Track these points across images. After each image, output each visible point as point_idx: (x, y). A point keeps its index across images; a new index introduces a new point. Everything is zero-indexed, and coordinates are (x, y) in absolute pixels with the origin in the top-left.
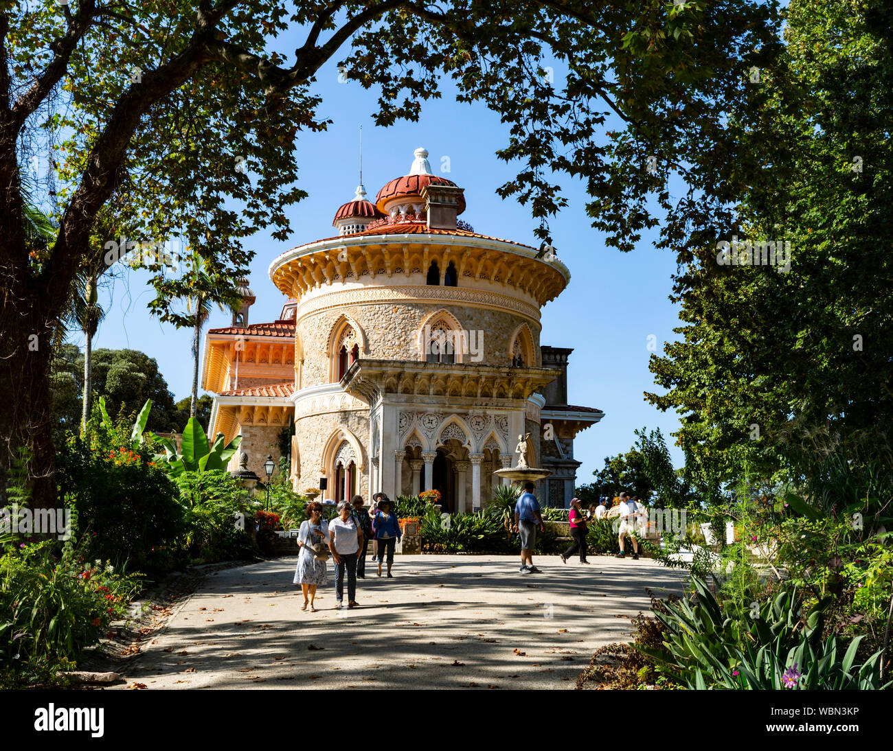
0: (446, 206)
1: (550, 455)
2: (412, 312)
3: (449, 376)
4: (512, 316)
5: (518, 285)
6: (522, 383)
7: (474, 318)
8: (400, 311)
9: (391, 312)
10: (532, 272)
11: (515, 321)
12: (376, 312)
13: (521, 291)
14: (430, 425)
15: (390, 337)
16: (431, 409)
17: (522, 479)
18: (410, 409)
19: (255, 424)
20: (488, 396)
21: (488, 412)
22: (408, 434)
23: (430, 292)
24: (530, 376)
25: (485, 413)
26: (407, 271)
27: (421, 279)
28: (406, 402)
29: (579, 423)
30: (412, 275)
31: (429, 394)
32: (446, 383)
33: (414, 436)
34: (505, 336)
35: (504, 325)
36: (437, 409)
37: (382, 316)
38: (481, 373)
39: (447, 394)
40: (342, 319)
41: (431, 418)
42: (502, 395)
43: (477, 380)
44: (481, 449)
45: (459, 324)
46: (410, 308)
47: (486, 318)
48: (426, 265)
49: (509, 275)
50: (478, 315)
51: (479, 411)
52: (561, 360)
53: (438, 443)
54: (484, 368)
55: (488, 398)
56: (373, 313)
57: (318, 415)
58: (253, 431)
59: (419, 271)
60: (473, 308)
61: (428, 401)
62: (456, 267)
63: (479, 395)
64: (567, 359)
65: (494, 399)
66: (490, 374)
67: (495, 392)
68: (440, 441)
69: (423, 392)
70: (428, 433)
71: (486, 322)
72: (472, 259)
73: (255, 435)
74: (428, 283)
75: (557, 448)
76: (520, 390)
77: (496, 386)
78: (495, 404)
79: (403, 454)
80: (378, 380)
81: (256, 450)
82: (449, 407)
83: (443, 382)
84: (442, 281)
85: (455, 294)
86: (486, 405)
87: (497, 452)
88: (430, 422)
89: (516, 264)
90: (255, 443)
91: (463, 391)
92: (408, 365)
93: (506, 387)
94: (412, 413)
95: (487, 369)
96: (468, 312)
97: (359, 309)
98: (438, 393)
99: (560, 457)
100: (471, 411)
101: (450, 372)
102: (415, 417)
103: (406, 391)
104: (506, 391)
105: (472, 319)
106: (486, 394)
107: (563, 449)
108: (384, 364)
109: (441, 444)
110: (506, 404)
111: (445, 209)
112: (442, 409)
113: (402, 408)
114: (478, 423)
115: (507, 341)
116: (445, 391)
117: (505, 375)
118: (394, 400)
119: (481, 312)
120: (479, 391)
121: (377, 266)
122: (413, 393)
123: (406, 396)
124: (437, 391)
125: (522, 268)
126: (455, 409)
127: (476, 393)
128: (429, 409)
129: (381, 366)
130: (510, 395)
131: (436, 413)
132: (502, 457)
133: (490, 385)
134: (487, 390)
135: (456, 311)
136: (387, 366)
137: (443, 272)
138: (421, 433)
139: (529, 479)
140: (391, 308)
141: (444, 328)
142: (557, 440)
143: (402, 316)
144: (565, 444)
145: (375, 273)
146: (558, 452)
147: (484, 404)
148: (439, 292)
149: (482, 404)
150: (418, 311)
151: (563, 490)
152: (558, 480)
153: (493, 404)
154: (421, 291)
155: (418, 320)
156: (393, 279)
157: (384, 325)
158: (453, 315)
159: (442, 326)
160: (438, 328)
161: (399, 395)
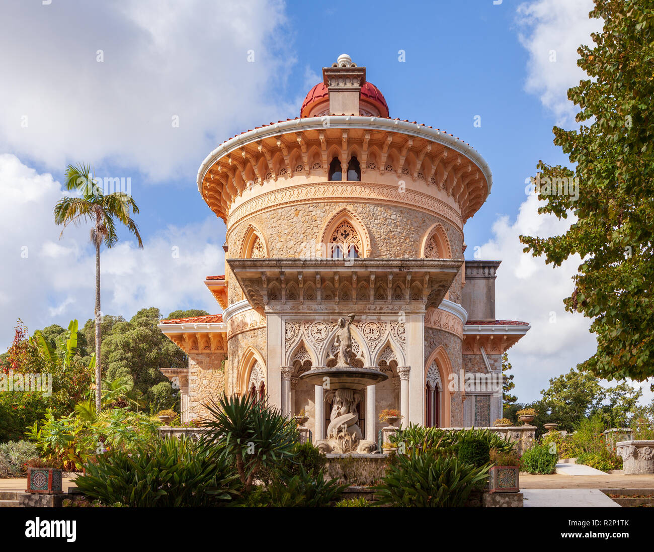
2: (313, 213)
5: (430, 179)
7: (380, 217)
8: (301, 213)
9: (292, 216)
11: (427, 221)
12: (278, 217)
13: (434, 187)
14: (318, 335)
15: (292, 243)
16: (319, 317)
18: (296, 317)
20: (382, 299)
21: (383, 318)
23: (331, 189)
25: (379, 319)
26: (307, 168)
27: (322, 175)
29: (505, 337)
30: (312, 172)
31: (316, 299)
32: (334, 285)
34: (415, 236)
35: (415, 224)
36: (326, 317)
37: (284, 222)
39: (337, 298)
40: (251, 229)
41: (320, 327)
42: (398, 297)
43: (368, 280)
45: (363, 224)
46: (311, 209)
48: (326, 160)
51: (373, 317)
53: (328, 356)
55: (383, 301)
56: (276, 219)
59: (320, 167)
61: (316, 307)
62: (358, 158)
63: (372, 297)
65: (390, 301)
67: (390, 294)
68: (330, 354)
70: (317, 345)
72: (375, 148)
76: (419, 290)
78: (391, 307)
79: (290, 369)
82: (339, 313)
83: (330, 284)
84: (344, 175)
86: (381, 309)
87: (394, 363)
88: (319, 331)
92: (285, 262)
94: (299, 322)
97: (264, 216)
98: (326, 297)
100: (363, 317)
102: (302, 326)
103: (292, 297)
104: (402, 291)
106: (380, 297)
107: (492, 365)
109: (332, 357)
110: (404, 307)
112: (331, 316)
113: (287, 317)
114: (372, 331)
116: (334, 295)
117: (397, 270)
120: (372, 293)
122: (299, 299)
123: (291, 302)
127: (369, 295)
128: (317, 317)
130: (407, 296)
132: (399, 369)
133: (385, 286)
134: (382, 292)
140: (292, 211)
141: (349, 230)
142: (485, 356)
143: (303, 219)
144: (493, 359)
145: (277, 175)
146: (486, 367)
147: (378, 308)
148: (340, 188)
149: (376, 308)
150: (319, 212)
151: (489, 406)
152: (484, 396)
153: (388, 307)
154: (322, 189)
155: (319, 222)
156: (295, 178)
157: (286, 231)
158: (355, 214)
159: (346, 228)
160: (342, 231)
161: (284, 301)
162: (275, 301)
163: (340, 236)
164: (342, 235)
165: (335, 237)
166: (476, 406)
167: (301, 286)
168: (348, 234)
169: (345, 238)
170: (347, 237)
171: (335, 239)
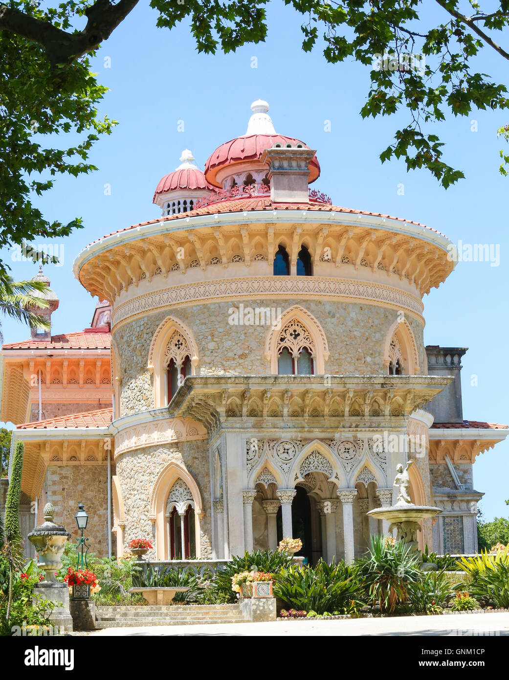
0: (294, 174)
1: (443, 485)
3: (307, 392)
4: (385, 309)
5: (391, 268)
6: (401, 396)
7: (337, 315)
10: (409, 252)
11: (390, 317)
12: (210, 313)
13: (396, 277)
14: (285, 455)
16: (286, 435)
17: (404, 520)
19: (65, 463)
20: (358, 415)
21: (360, 435)
22: (258, 469)
23: (278, 284)
24: (411, 386)
25: (355, 437)
26: (248, 259)
27: (267, 267)
28: (254, 427)
29: (479, 443)
30: (255, 263)
31: (282, 416)
32: (303, 400)
33: (266, 470)
34: (378, 336)
35: (376, 322)
36: (294, 435)
38: (348, 386)
39: (306, 415)
41: (287, 447)
42: (376, 413)
43: (343, 396)
44: (353, 483)
45: (318, 324)
47: (353, 315)
48: (272, 251)
49: (379, 258)
50: (341, 310)
51: (347, 435)
52: (452, 363)
53: (297, 478)
54: (352, 380)
55: (359, 418)
58: (64, 472)
59: (263, 258)
60: (334, 303)
61: (282, 424)
62: (310, 250)
63: (347, 413)
64: (460, 362)
65: (367, 418)
66: (360, 387)
67: (367, 410)
68: (299, 475)
69: (275, 414)
70: (284, 466)
71: (352, 319)
72: (331, 239)
73: (66, 477)
74: (276, 273)
75: (452, 477)
76: (399, 406)
77: (368, 402)
78: (368, 424)
79: (253, 493)
80: (217, 401)
81: (69, 496)
82: (309, 432)
83: (300, 400)
84: (294, 269)
85: (311, 285)
86: (357, 426)
87: (373, 486)
88: (286, 451)
89: (388, 242)
90: (66, 487)
91: (326, 410)
93: (381, 402)
95: (355, 381)
96: (328, 308)
97: (189, 309)
98: (294, 414)
99: (456, 488)
100: (337, 435)
101: (309, 386)
102: (266, 445)
103: (253, 413)
104: (382, 407)
105: (333, 316)
106: (356, 413)
107: (461, 478)
108: (223, 381)
109: (301, 479)
110: (382, 424)
111: (293, 177)
112: (300, 435)
114: (347, 450)
115: (380, 342)
116: (303, 411)
117: (379, 387)
118: (238, 425)
119: (345, 307)
120: (347, 409)
121: (208, 254)
122: (262, 416)
123: (253, 419)
124: (294, 412)
125: (396, 247)
126: (317, 433)
127: (343, 412)
128: (283, 435)
129: (219, 383)
130: (387, 412)
131: (292, 440)
132: (380, 493)
133: (361, 401)
134: (357, 408)
135: (313, 306)
136: (226, 383)
137: (294, 258)
138: (275, 466)
139: (411, 519)
141: (299, 330)
142: (451, 467)
144: (461, 470)
146: (453, 480)
147: (354, 425)
148: (289, 283)
149: (352, 425)
151: (462, 529)
152: (454, 517)
153: (365, 424)
154: (266, 283)
156: (230, 269)
158: (309, 313)
159: (296, 328)
160: (291, 330)
161: (244, 418)
162: (234, 418)
163: (288, 336)
164: (291, 335)
165: (283, 337)
166: (444, 529)
168: (299, 335)
169: (295, 338)
170: (298, 338)
171: (282, 340)
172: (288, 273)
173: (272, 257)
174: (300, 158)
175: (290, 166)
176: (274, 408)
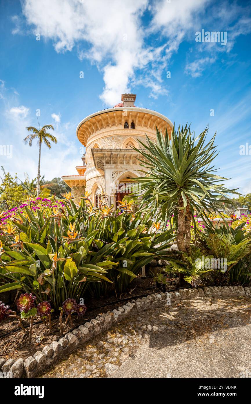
0: (130, 101)
2: (119, 139)
3: (131, 155)
8: (114, 138)
9: (111, 140)
18: (116, 170)
26: (117, 124)
27: (122, 127)
30: (118, 126)
37: (108, 142)
40: (96, 145)
46: (118, 137)
48: (123, 122)
56: (105, 141)
57: (90, 179)
59: (121, 124)
62: (134, 122)
69: (121, 163)
72: (140, 119)
73: (76, 189)
74: (125, 128)
80: (103, 159)
84: (130, 127)
85: (135, 131)
89: (156, 121)
92: (113, 150)
94: (117, 172)
97: (101, 140)
101: (132, 153)
102: (118, 173)
103: (114, 163)
113: (113, 170)
118: (109, 167)
122: (117, 164)
123: (114, 165)
129: (102, 151)
135: (135, 137)
137: (130, 124)
140: (112, 138)
141: (131, 144)
143: (116, 140)
145: (106, 127)
148: (128, 131)
150: (121, 138)
154: (122, 131)
155: (121, 142)
156: (112, 128)
157: (109, 145)
158: (134, 139)
159: (130, 144)
160: (129, 144)
161: (111, 164)
162: (108, 165)
163: (128, 146)
167: (118, 159)
171: (126, 147)
172: (128, 128)
173: (123, 124)
174: (132, 97)
175: (129, 99)
176: (121, 162)
